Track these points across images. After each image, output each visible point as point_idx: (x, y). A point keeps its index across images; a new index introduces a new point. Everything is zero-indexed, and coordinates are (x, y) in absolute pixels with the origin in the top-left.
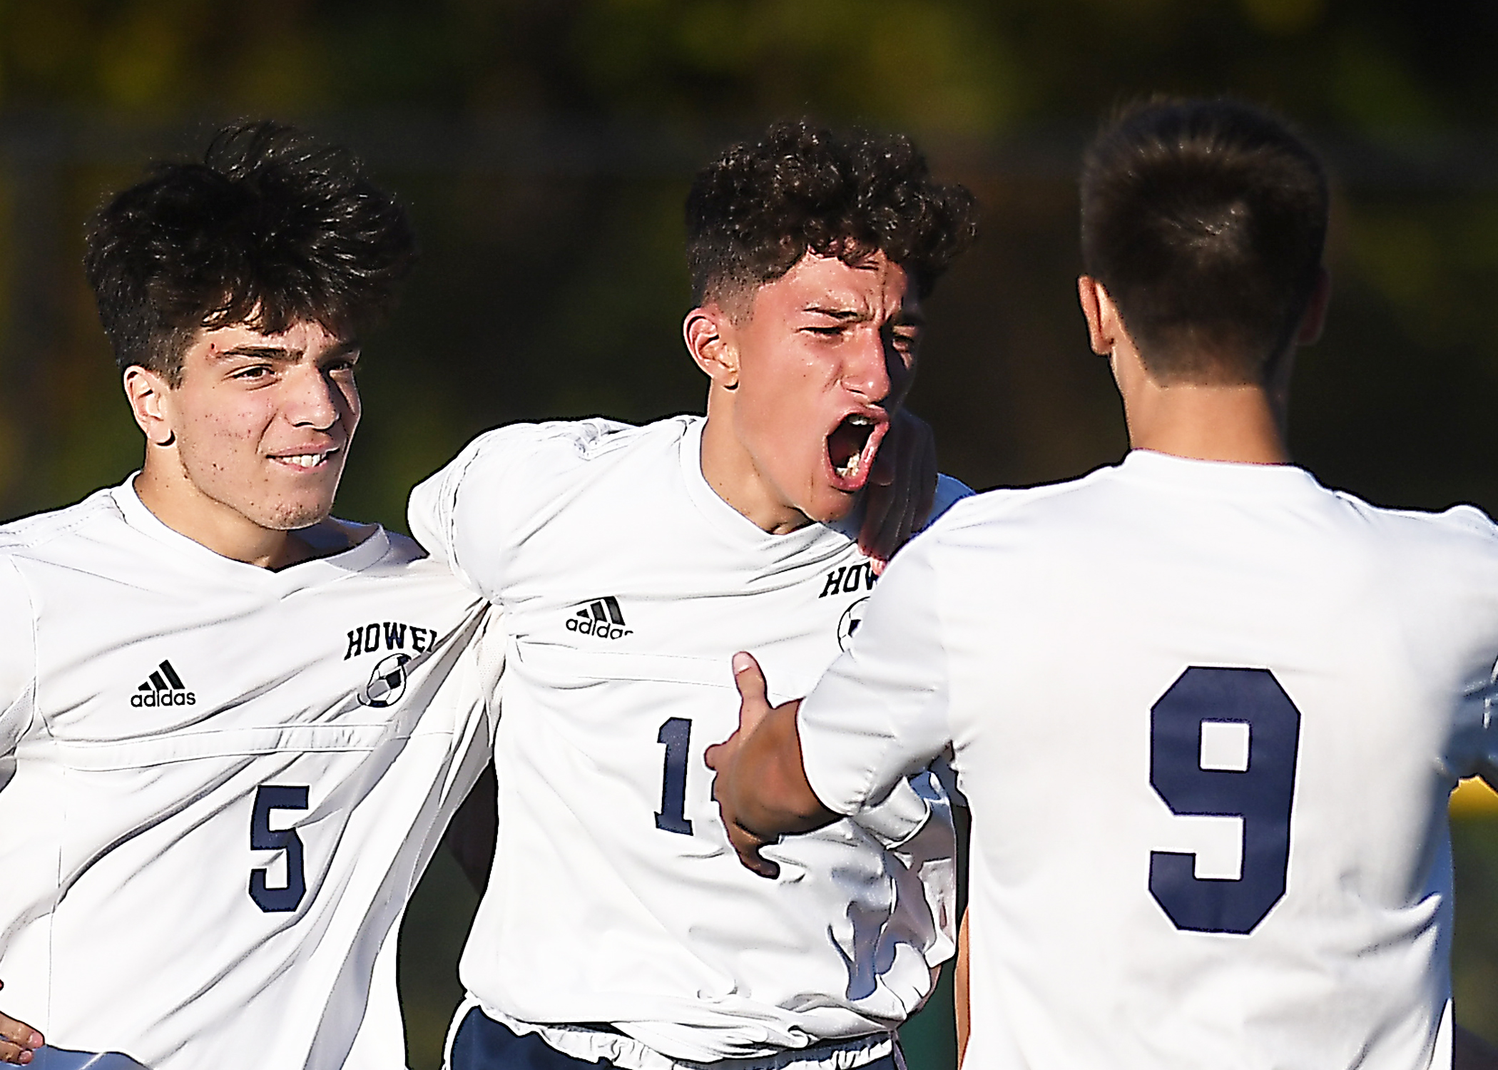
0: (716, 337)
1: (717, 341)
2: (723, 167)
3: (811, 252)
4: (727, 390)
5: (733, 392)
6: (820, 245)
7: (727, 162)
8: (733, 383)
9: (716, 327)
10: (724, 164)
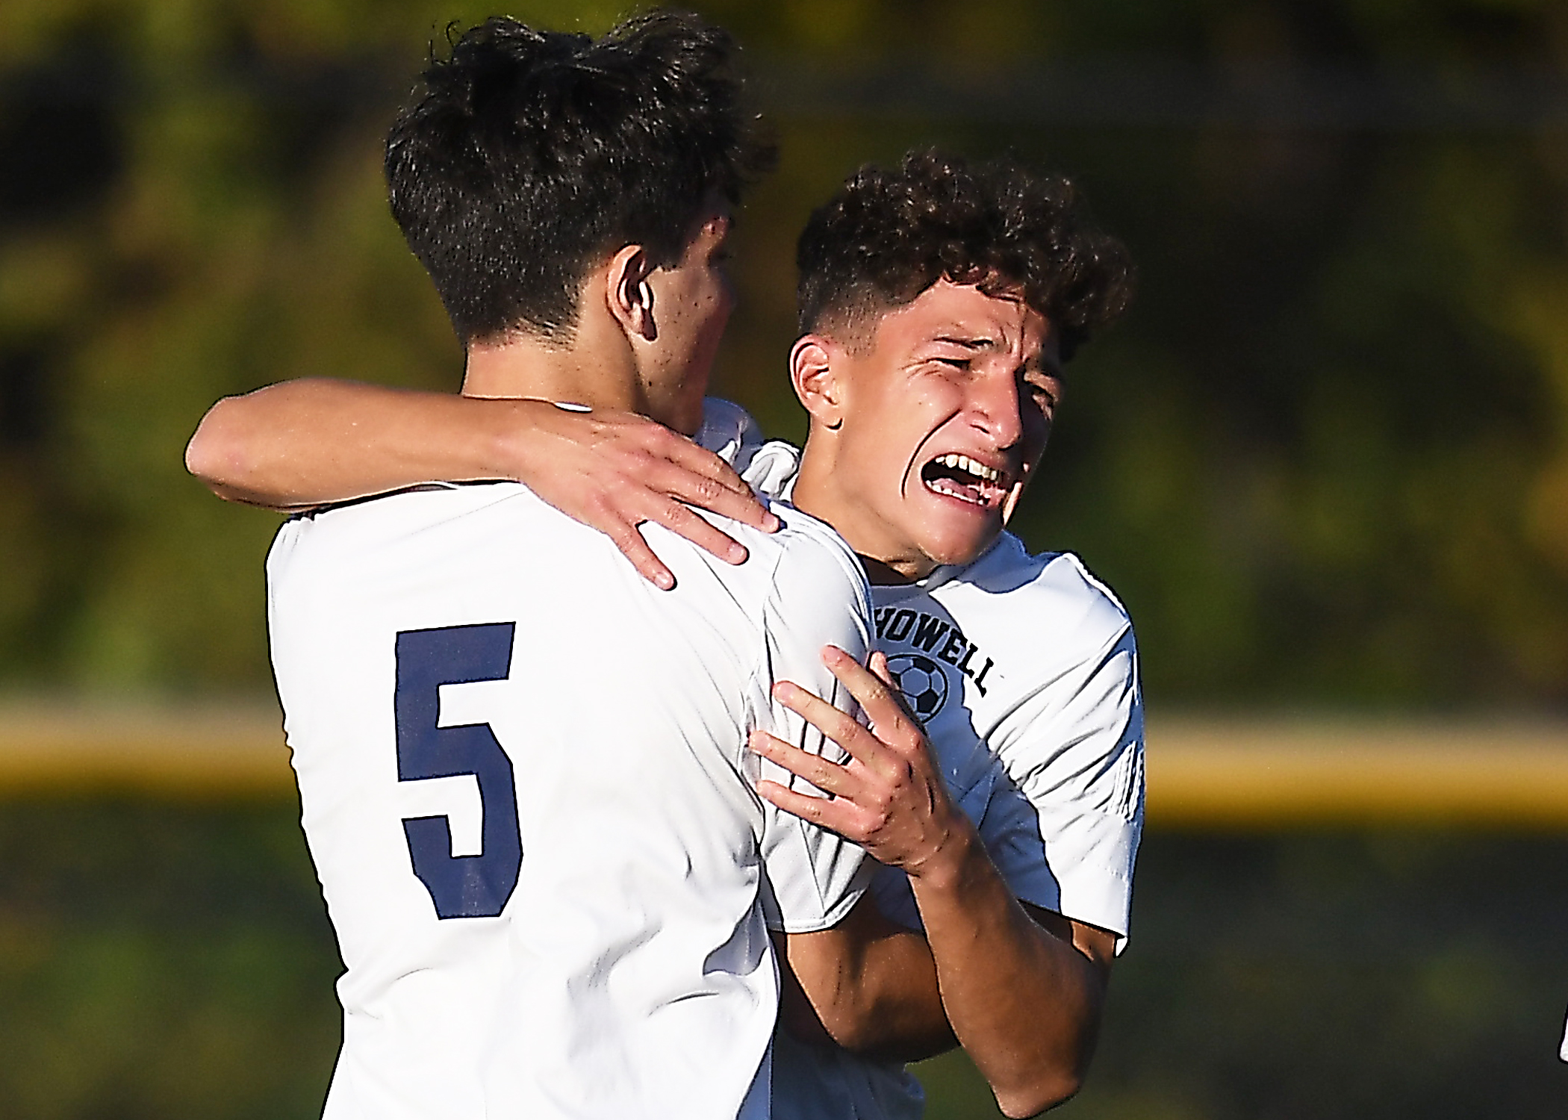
0: (826, 370)
1: (826, 373)
2: (852, 188)
3: (945, 279)
4: (829, 430)
5: (835, 432)
6: (956, 271)
7: (856, 184)
8: (835, 423)
9: (828, 357)
10: (853, 185)
